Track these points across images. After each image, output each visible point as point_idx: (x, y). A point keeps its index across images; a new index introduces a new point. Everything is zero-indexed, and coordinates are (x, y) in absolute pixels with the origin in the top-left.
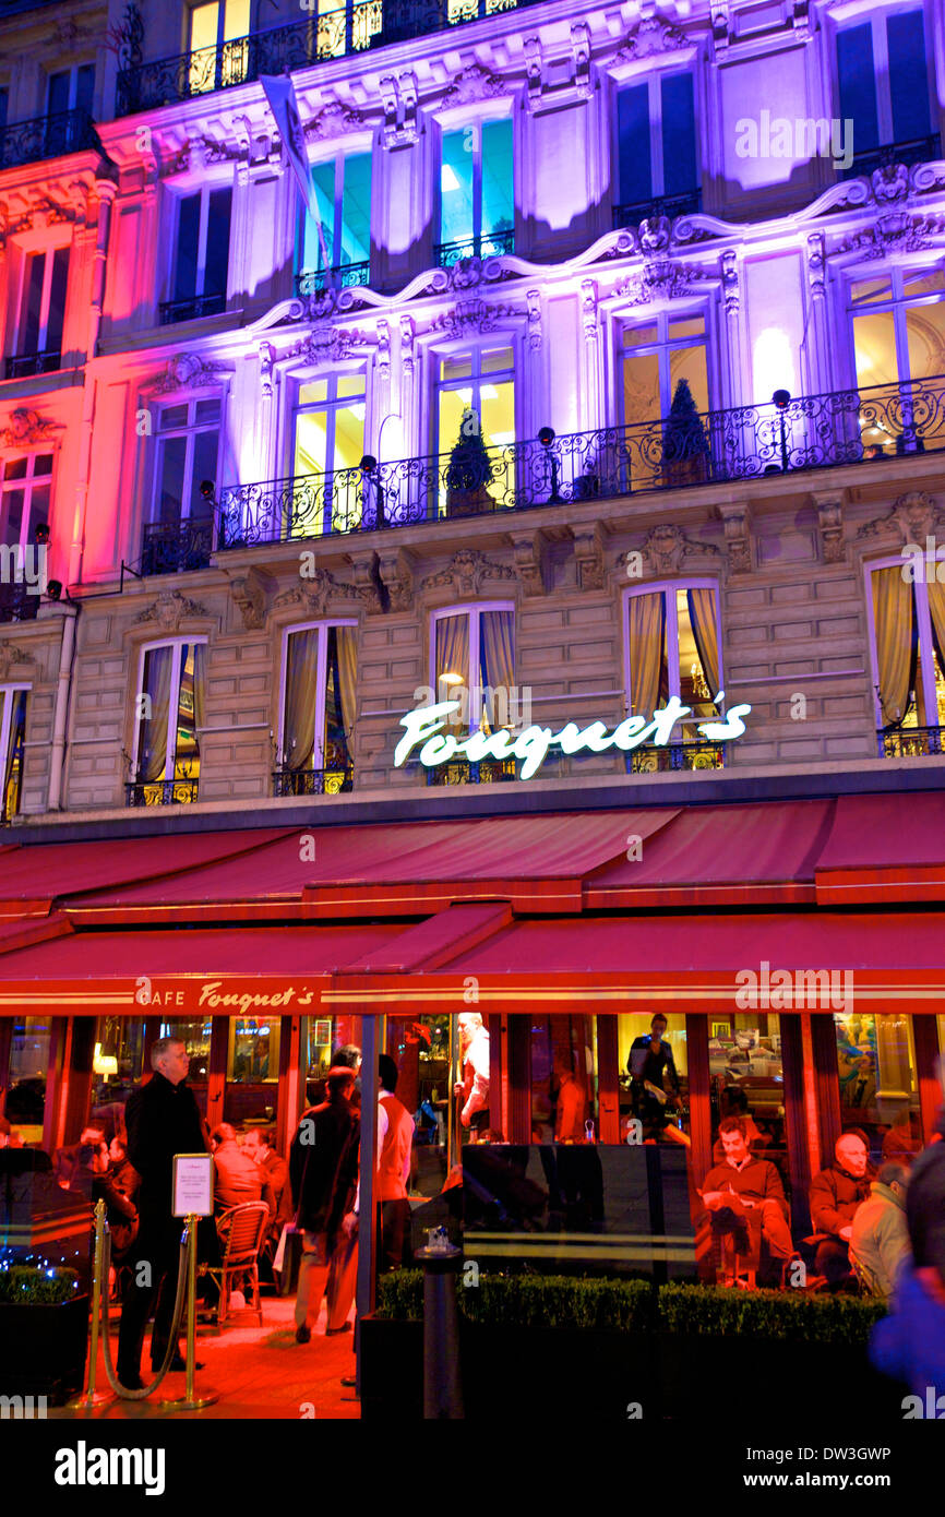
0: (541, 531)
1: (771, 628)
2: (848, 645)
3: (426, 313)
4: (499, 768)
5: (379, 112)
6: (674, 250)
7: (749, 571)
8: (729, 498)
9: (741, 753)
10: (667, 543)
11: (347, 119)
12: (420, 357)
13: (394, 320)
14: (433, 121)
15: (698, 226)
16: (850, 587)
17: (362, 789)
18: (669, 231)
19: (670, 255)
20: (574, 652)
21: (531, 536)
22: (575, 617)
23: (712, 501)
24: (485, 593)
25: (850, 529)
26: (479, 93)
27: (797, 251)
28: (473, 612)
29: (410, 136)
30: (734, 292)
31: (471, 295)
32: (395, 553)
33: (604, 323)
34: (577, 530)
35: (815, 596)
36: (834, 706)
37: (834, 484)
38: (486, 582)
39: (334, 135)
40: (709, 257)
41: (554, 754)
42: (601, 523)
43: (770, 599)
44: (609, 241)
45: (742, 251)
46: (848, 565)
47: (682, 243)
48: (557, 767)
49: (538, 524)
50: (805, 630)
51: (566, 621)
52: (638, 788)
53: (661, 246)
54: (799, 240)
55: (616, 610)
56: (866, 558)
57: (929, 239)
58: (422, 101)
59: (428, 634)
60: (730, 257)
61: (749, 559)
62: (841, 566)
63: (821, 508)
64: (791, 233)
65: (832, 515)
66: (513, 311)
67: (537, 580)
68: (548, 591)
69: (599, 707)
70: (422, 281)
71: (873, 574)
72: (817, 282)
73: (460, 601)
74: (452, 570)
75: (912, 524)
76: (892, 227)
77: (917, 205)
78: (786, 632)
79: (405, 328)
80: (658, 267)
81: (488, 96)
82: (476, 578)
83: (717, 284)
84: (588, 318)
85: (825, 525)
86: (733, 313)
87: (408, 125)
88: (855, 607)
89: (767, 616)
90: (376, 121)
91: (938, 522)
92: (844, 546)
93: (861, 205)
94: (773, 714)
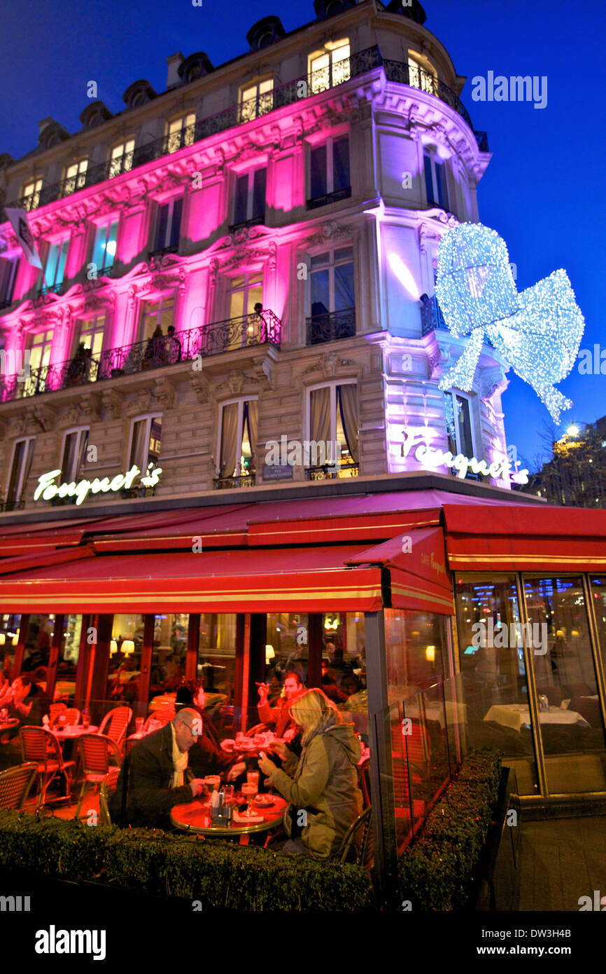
0: (92, 393)
1: (177, 434)
2: (206, 440)
3: (76, 303)
4: (68, 500)
5: (73, 221)
6: (161, 269)
7: (172, 408)
8: (158, 376)
9: (160, 491)
10: (143, 397)
11: (63, 225)
12: (72, 321)
13: (64, 306)
14: (92, 223)
15: (171, 258)
16: (209, 414)
17: (27, 509)
18: (160, 260)
19: (159, 272)
20: (108, 447)
21: (88, 396)
22: (110, 431)
23: (152, 377)
24: (80, 422)
25: (212, 388)
26: (107, 210)
27: (208, 267)
28: (79, 431)
29: (82, 230)
30: (183, 286)
31: (89, 294)
32: (41, 406)
33: (137, 303)
34: (105, 392)
35: (195, 418)
36: (197, 468)
38: (81, 418)
39: (57, 232)
40: (176, 271)
41: (90, 494)
42: (113, 389)
43: (179, 421)
44: (139, 267)
45: (188, 268)
46: (209, 404)
47: (165, 266)
48: (94, 499)
49: (90, 390)
50: (190, 434)
51: (106, 434)
53: (156, 268)
54: (207, 263)
55: (125, 428)
56: (220, 401)
57: (256, 259)
58: (88, 215)
59: (61, 441)
60: (182, 271)
61: (173, 403)
62: (206, 404)
63: (192, 379)
64: (204, 259)
65: (194, 382)
66: (107, 300)
67: (94, 415)
68: (102, 421)
69: (115, 471)
70: (73, 290)
71: (224, 408)
72: (213, 280)
73: (73, 426)
74: (70, 413)
75: (234, 385)
76: (241, 254)
77: (250, 244)
78: (183, 435)
79: (68, 309)
80: (156, 277)
81: (111, 212)
82: (77, 415)
83: (178, 283)
84: (131, 301)
85: (193, 386)
86: (182, 295)
87: (81, 225)
88: (210, 423)
89: (177, 428)
90: (71, 225)
91: (244, 383)
92: (208, 396)
93: (230, 246)
94: (174, 473)
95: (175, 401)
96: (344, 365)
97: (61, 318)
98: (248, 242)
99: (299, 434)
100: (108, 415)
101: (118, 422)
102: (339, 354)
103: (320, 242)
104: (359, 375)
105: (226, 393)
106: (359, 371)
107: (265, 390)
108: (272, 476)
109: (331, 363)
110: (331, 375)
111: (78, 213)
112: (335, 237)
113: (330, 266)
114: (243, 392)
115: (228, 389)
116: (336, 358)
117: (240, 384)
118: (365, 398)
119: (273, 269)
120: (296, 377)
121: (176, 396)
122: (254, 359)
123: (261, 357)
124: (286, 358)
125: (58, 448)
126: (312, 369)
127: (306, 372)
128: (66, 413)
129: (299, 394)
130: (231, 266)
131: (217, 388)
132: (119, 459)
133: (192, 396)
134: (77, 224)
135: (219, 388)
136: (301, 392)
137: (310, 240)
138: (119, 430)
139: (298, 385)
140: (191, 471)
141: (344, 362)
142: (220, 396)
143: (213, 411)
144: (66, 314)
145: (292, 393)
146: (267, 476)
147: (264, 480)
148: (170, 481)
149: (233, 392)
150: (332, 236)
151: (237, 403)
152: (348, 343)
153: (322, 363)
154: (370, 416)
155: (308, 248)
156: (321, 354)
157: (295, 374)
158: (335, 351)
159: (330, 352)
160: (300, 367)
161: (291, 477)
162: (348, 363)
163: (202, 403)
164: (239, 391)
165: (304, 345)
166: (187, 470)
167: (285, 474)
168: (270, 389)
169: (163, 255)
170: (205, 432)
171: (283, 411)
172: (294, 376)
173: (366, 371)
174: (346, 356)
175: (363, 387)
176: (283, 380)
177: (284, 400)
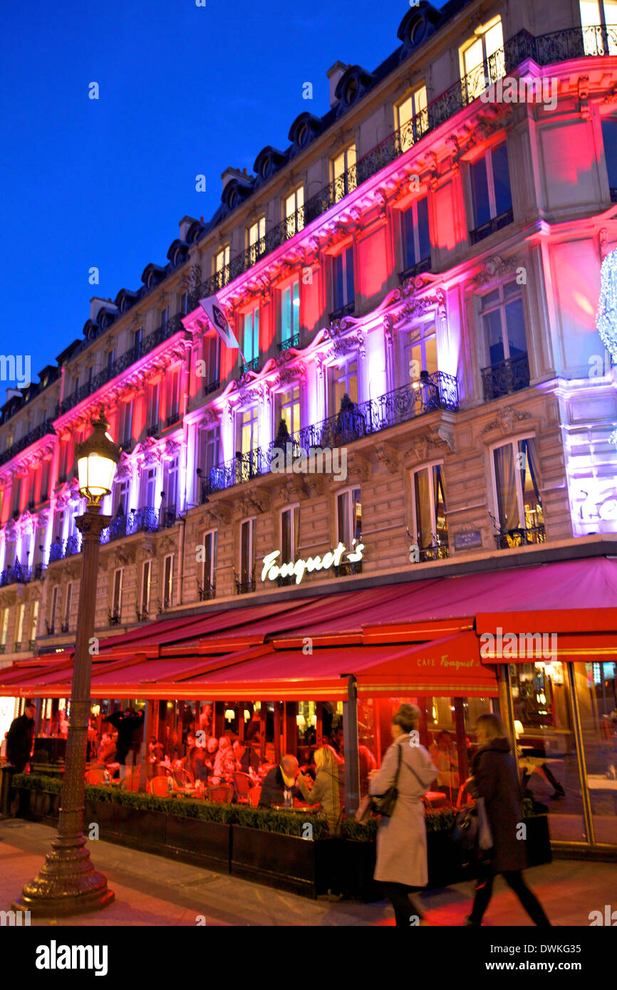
1: (375, 506)
2: (401, 511)
3: (272, 378)
4: (289, 580)
5: (259, 291)
6: (341, 334)
7: (367, 481)
9: (366, 567)
11: (252, 296)
12: (272, 397)
13: (262, 382)
14: (276, 289)
15: (348, 321)
16: (400, 483)
17: (259, 590)
18: (339, 324)
19: (340, 336)
20: (316, 524)
22: (317, 508)
24: (291, 501)
25: (401, 455)
26: (287, 274)
27: (382, 325)
28: (292, 508)
29: (268, 299)
30: (362, 349)
31: (282, 368)
32: (255, 489)
33: (324, 371)
35: (389, 489)
36: (396, 541)
37: (379, 440)
38: (291, 496)
39: (248, 303)
40: (354, 333)
43: (375, 493)
44: (321, 334)
45: (365, 329)
46: (400, 473)
47: (344, 330)
48: (311, 577)
50: (385, 506)
51: (313, 510)
52: (317, 587)
53: (337, 333)
54: (381, 320)
55: (329, 504)
56: (409, 468)
57: (426, 309)
58: (271, 282)
59: (278, 521)
60: (360, 332)
61: (367, 475)
62: (396, 474)
63: (377, 452)
64: (378, 317)
65: (380, 454)
66: (297, 371)
67: (301, 494)
68: (309, 497)
69: (324, 548)
70: (268, 365)
71: (416, 475)
72: (389, 339)
73: (285, 505)
74: (281, 492)
75: (419, 451)
76: (411, 307)
77: (418, 295)
78: (380, 508)
79: (266, 386)
80: (337, 342)
81: (291, 274)
82: (287, 494)
83: (358, 346)
84: (319, 370)
85: (380, 459)
86: (363, 358)
87: (267, 294)
88: (403, 493)
89: (374, 500)
90: (259, 295)
91: (428, 448)
92: (397, 465)
93: (399, 300)
94: (376, 547)
95: (370, 473)
96: (520, 420)
97: (262, 395)
98: (416, 293)
99: (485, 499)
100: (313, 492)
101: (323, 499)
102: (514, 407)
103: (486, 281)
104: (537, 429)
105: (413, 460)
106: (537, 424)
107: (448, 454)
108: (463, 545)
109: (507, 419)
110: (508, 433)
111: (262, 281)
112: (500, 273)
113: (500, 304)
114: (429, 458)
115: (413, 456)
116: (512, 413)
117: (425, 450)
118: (544, 454)
119: (444, 319)
120: (477, 437)
121: (370, 469)
122: (431, 426)
123: (436, 424)
124: (464, 419)
125: (276, 527)
126: (490, 427)
127: (486, 431)
128: (278, 492)
129: (480, 455)
130: (405, 320)
131: (405, 456)
132: (328, 536)
133: (383, 467)
134: (263, 294)
135: (406, 455)
136: (483, 453)
137: (475, 280)
138: (324, 506)
139: (478, 445)
140: (391, 544)
141: (520, 417)
142: (408, 464)
143: (404, 480)
144: (266, 390)
145: (475, 455)
146: (458, 546)
147: (456, 549)
148: (373, 555)
149: (420, 459)
150: (497, 273)
151: (427, 469)
152: (521, 395)
153: (499, 420)
154: (551, 474)
155: (475, 289)
156: (498, 410)
157: (475, 433)
158: (510, 406)
159: (505, 407)
160: (479, 425)
161: (480, 545)
162: (524, 418)
163: (393, 473)
164: (424, 457)
165: (481, 401)
166: (387, 543)
167: (474, 543)
168: (453, 453)
169: (341, 318)
170: (399, 503)
171: (467, 475)
172: (474, 437)
173: (544, 423)
174: (522, 409)
175: (542, 442)
176: (464, 442)
177: (468, 463)
